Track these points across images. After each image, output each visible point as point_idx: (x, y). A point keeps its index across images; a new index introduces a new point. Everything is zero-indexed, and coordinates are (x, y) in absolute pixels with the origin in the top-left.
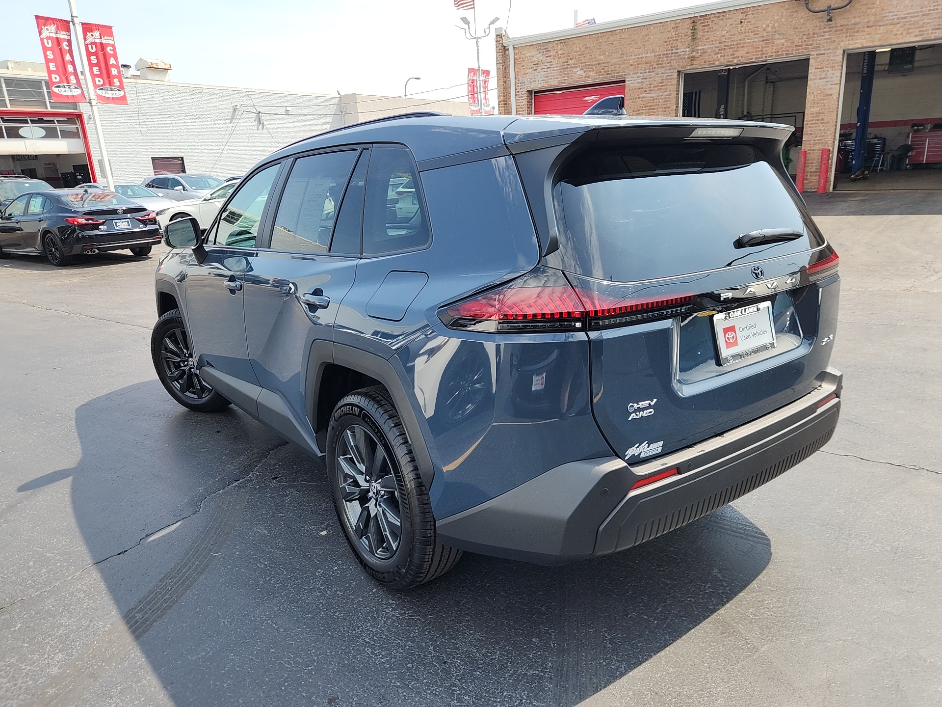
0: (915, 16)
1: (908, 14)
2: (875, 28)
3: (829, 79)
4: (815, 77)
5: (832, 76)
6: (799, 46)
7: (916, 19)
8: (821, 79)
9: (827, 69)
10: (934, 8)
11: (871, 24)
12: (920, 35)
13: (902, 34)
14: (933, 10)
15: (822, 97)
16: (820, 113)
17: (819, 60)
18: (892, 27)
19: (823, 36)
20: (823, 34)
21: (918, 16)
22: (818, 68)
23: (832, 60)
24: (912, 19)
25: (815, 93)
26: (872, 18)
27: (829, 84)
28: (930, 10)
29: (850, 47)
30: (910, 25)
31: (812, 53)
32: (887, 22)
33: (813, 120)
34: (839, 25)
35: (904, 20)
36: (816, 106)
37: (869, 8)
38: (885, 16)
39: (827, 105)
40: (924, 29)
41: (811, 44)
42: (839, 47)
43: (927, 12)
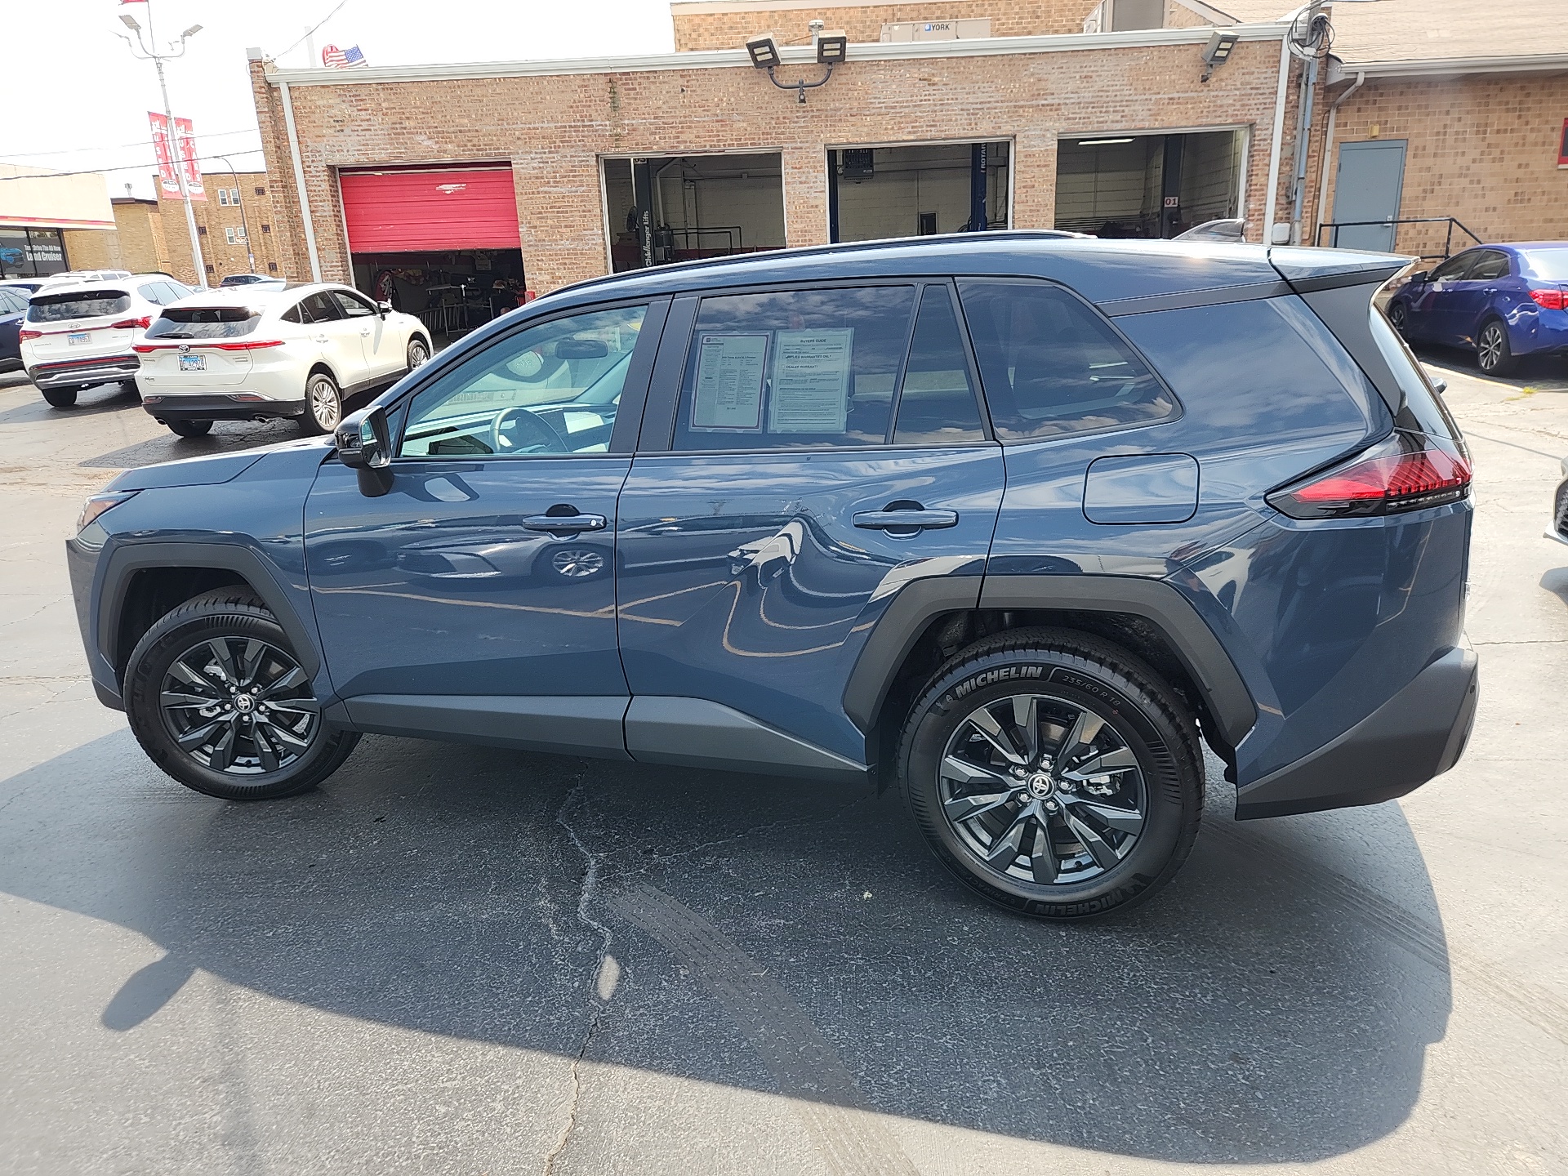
0: (905, 107)
1: (897, 102)
2: (860, 117)
3: (812, 185)
4: (793, 180)
5: (815, 180)
6: (767, 134)
7: (907, 110)
8: (801, 183)
9: (807, 170)
10: (926, 98)
11: (854, 111)
12: (915, 132)
13: (893, 128)
14: (925, 100)
15: (806, 209)
16: (806, 231)
17: (795, 156)
18: (880, 118)
19: (796, 122)
20: (796, 119)
21: (909, 106)
22: (796, 168)
23: (812, 158)
24: (902, 110)
25: (796, 203)
26: (855, 104)
27: (812, 191)
28: (921, 101)
29: (833, 141)
30: (901, 117)
31: (784, 145)
32: (874, 111)
33: (798, 241)
34: (815, 109)
35: (893, 111)
36: (799, 220)
37: (850, 90)
38: (871, 103)
39: (813, 220)
40: (918, 124)
41: (783, 133)
42: (819, 141)
43: (919, 103)
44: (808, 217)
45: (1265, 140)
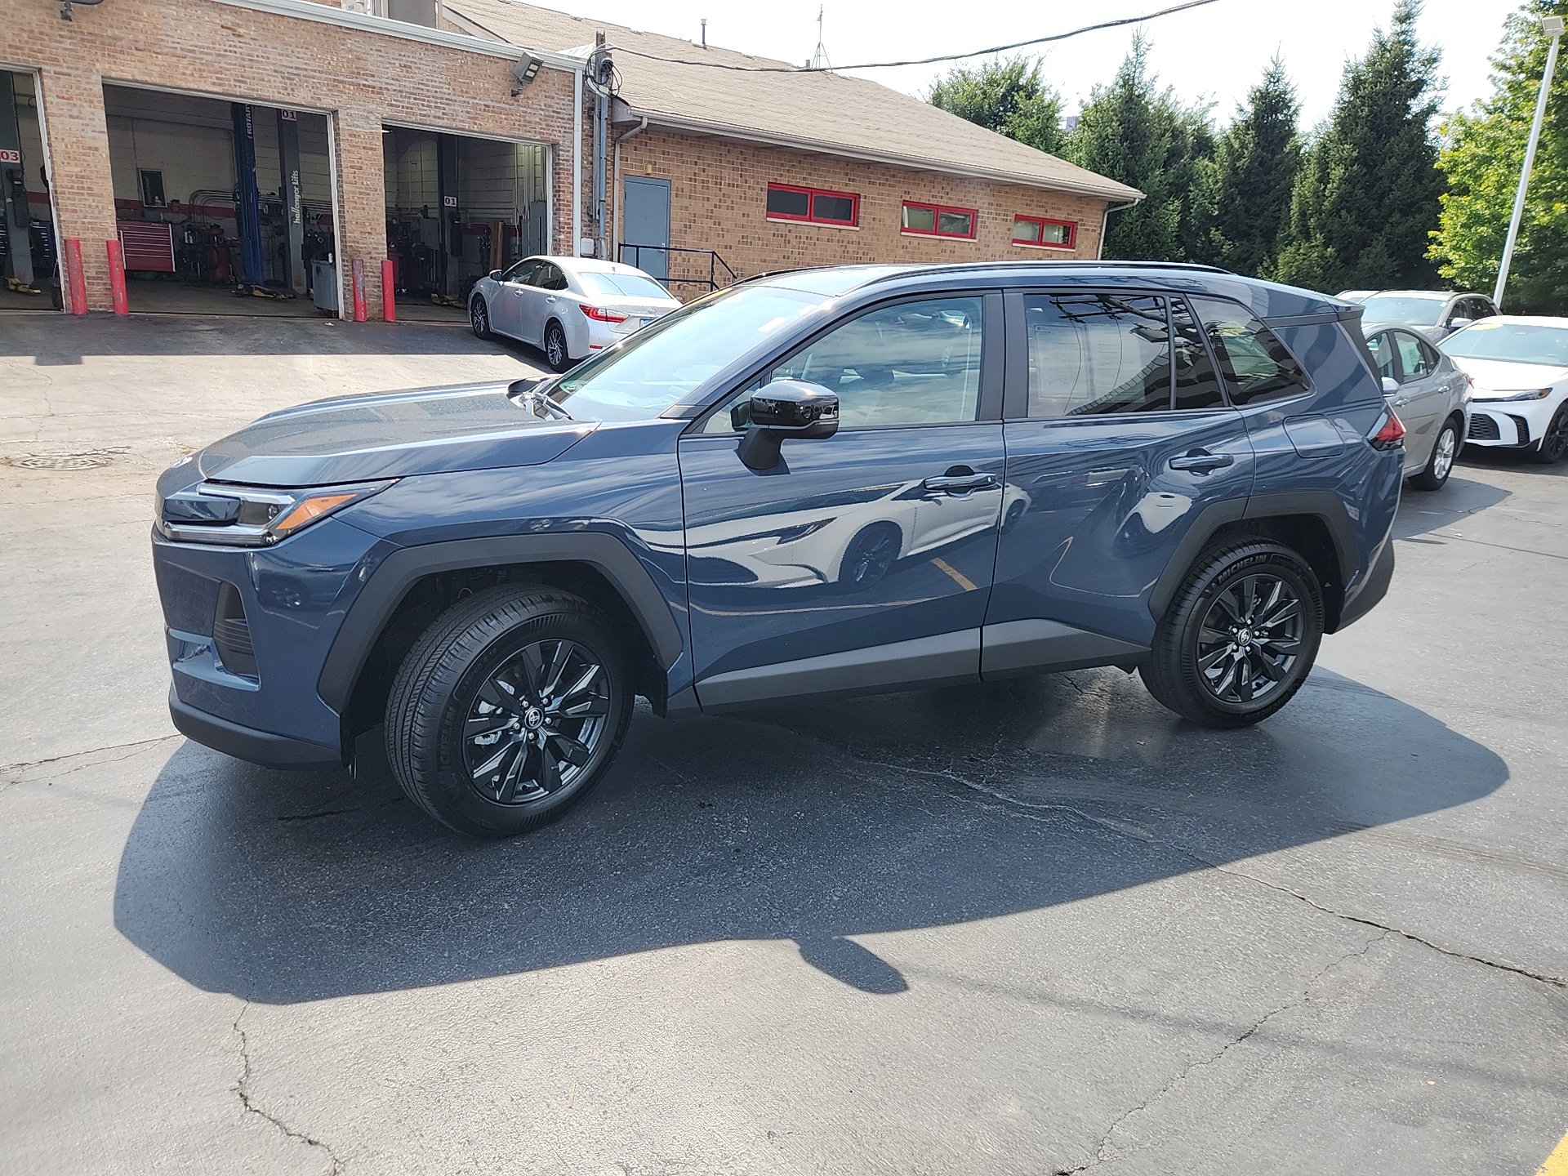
0: (207, 54)
1: (196, 47)
2: (149, 54)
3: (87, 122)
4: (61, 112)
5: (92, 116)
6: (17, 48)
7: (209, 58)
8: (71, 117)
9: (78, 103)
10: (231, 48)
11: (141, 45)
12: (220, 85)
13: (192, 75)
14: (230, 51)
15: (81, 150)
16: (83, 177)
17: (61, 83)
18: (175, 59)
19: (59, 42)
20: (58, 38)
21: (211, 54)
22: (63, 98)
23: (85, 89)
24: (203, 56)
25: (66, 141)
26: (141, 37)
27: (88, 129)
28: (226, 51)
29: (113, 75)
30: (202, 64)
31: (43, 67)
32: (166, 50)
33: (72, 187)
34: (85, 32)
35: (191, 55)
36: (73, 163)
37: (133, 18)
38: (162, 40)
39: (92, 164)
40: (223, 76)
41: (41, 52)
42: (94, 71)
43: (223, 53)
44: (84, 160)
45: (568, 161)
